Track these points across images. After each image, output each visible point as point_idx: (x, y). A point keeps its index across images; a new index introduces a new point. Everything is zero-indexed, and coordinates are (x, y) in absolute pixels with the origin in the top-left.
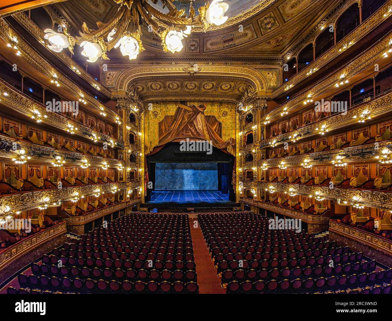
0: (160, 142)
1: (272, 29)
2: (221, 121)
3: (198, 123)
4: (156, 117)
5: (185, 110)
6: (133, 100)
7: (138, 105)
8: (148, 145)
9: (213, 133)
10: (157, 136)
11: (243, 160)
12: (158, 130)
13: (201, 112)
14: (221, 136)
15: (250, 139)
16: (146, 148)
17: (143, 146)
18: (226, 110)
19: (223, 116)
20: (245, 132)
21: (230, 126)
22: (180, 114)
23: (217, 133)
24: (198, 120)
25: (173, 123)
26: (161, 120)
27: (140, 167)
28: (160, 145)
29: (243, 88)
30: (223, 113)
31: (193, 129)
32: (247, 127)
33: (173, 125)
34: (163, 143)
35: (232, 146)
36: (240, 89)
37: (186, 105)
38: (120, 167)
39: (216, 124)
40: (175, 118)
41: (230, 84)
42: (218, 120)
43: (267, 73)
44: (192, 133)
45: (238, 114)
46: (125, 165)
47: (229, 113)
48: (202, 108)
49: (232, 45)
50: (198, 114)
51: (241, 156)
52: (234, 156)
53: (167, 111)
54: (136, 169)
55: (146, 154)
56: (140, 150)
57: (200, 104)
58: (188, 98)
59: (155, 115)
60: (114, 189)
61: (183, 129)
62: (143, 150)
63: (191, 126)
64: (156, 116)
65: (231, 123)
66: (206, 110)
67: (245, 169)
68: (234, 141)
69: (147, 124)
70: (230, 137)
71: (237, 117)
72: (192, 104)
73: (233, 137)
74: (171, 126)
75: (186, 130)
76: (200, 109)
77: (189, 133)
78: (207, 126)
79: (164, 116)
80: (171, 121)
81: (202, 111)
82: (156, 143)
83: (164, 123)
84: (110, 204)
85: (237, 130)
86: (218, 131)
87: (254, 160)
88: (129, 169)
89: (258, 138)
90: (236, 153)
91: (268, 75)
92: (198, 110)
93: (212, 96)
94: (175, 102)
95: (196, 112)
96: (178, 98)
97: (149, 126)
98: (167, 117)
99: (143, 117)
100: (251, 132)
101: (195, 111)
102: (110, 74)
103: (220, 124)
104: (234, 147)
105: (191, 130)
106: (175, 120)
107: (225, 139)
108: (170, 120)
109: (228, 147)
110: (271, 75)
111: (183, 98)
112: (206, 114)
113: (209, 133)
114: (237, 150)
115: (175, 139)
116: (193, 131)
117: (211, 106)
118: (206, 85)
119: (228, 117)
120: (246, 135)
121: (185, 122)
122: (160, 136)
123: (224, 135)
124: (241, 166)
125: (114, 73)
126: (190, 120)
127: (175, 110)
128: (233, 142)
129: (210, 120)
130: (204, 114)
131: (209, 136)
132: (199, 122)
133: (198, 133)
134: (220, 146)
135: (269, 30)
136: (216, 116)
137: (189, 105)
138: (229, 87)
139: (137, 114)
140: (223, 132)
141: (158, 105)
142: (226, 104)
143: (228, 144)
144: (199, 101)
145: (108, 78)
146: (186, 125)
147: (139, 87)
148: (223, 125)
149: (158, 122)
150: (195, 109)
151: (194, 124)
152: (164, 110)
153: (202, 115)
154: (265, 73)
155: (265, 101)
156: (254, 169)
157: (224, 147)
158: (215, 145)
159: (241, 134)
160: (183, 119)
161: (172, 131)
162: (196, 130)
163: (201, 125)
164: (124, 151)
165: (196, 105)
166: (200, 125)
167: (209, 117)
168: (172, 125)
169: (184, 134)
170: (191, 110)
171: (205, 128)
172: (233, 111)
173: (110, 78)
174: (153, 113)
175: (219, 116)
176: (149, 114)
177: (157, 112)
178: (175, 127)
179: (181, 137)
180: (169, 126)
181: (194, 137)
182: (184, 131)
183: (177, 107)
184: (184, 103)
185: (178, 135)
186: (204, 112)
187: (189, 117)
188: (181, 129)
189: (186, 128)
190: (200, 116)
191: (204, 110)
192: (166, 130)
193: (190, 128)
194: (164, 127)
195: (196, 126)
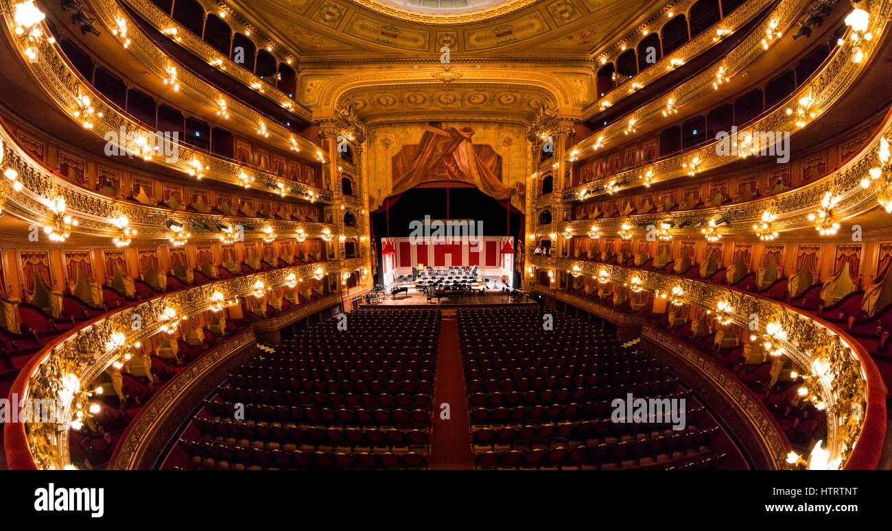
0: (394, 189)
2: (500, 153)
3: (461, 155)
4: (387, 148)
5: (438, 136)
6: (347, 122)
7: (356, 130)
8: (375, 196)
9: (487, 173)
10: (390, 180)
11: (537, 221)
12: (390, 169)
13: (466, 138)
14: (500, 179)
15: (547, 185)
16: (371, 200)
17: (366, 198)
18: (511, 136)
19: (504, 145)
20: (541, 174)
21: (516, 162)
22: (428, 143)
23: (494, 173)
24: (460, 151)
25: (417, 157)
26: (396, 152)
27: (363, 233)
28: (396, 194)
29: (536, 102)
30: (505, 141)
31: (452, 166)
32: (543, 165)
33: (417, 160)
34: (399, 191)
35: (520, 196)
36: (531, 103)
37: (440, 128)
38: (326, 234)
39: (491, 159)
40: (419, 150)
41: (514, 97)
42: (496, 151)
43: (573, 80)
44: (451, 173)
45: (531, 143)
46: (335, 231)
47: (515, 140)
48: (468, 132)
50: (460, 142)
51: (533, 214)
52: (523, 212)
53: (406, 138)
54: (356, 237)
55: (372, 210)
56: (362, 205)
57: (464, 126)
58: (443, 118)
59: (386, 144)
60: (319, 272)
61: (434, 167)
62: (366, 204)
63: (449, 162)
64: (387, 146)
65: (518, 157)
66: (474, 136)
67: (539, 235)
68: (522, 187)
69: (373, 160)
70: (517, 181)
71: (529, 148)
72: (451, 126)
73: (522, 181)
74: (413, 162)
75: (439, 168)
76: (465, 135)
77: (445, 172)
78: (476, 161)
79: (400, 147)
80: (414, 153)
81: (468, 137)
82: (388, 192)
83: (402, 159)
84: (315, 297)
85: (528, 170)
86: (496, 169)
87: (553, 221)
88: (343, 239)
89: (560, 185)
90: (525, 209)
91: (574, 83)
92: (460, 136)
93: (485, 113)
94: (421, 123)
95: (458, 139)
96: (426, 118)
97: (376, 163)
98: (405, 148)
99: (365, 150)
100: (550, 174)
101: (455, 137)
102: (311, 85)
103: (499, 158)
104: (523, 198)
105: (447, 168)
106: (421, 152)
107: (508, 183)
108: (412, 152)
109: (513, 198)
110: (580, 84)
111: (435, 118)
112: (474, 142)
113: (480, 173)
114: (528, 202)
115: (421, 184)
116: (452, 169)
117: (484, 129)
118: (473, 98)
119: (513, 147)
120: (542, 179)
121: (439, 155)
122: (394, 178)
123: (506, 177)
124: (532, 231)
125: (318, 81)
126: (446, 152)
127: (420, 135)
128: (520, 191)
129: (482, 151)
130: (471, 142)
131: (481, 178)
132: (463, 155)
133: (460, 172)
134: (498, 195)
135: (567, 21)
136: (493, 145)
137: (444, 128)
138: (512, 100)
139: (355, 145)
140: (505, 171)
141: (391, 128)
142: (510, 126)
143: (513, 191)
144: (462, 122)
145: (309, 91)
146: (440, 159)
147: (358, 102)
148: (505, 161)
149: (390, 155)
150: (455, 134)
151: (454, 158)
152: (401, 136)
153: (469, 144)
154: (570, 80)
155: (572, 124)
156: (553, 236)
157: (505, 196)
158: (490, 194)
159: (535, 175)
160: (435, 148)
161: (415, 170)
162: (457, 167)
163: (466, 161)
164: (333, 208)
165: (457, 127)
166: (464, 160)
167: (481, 146)
168: (415, 159)
169: (435, 175)
170: (449, 136)
171: (473, 165)
172: (522, 137)
173: (311, 91)
174: (382, 142)
175: (498, 145)
176: (376, 143)
177: (390, 140)
178: (420, 162)
179: (431, 180)
180: (409, 162)
181: (454, 179)
182: (437, 169)
183: (424, 130)
184: (435, 124)
185: (425, 176)
186: (472, 139)
187: (445, 146)
188: (430, 166)
189: (439, 165)
190: (464, 145)
191: (471, 135)
192: (404, 168)
193: (447, 164)
194: (401, 163)
195: (457, 161)
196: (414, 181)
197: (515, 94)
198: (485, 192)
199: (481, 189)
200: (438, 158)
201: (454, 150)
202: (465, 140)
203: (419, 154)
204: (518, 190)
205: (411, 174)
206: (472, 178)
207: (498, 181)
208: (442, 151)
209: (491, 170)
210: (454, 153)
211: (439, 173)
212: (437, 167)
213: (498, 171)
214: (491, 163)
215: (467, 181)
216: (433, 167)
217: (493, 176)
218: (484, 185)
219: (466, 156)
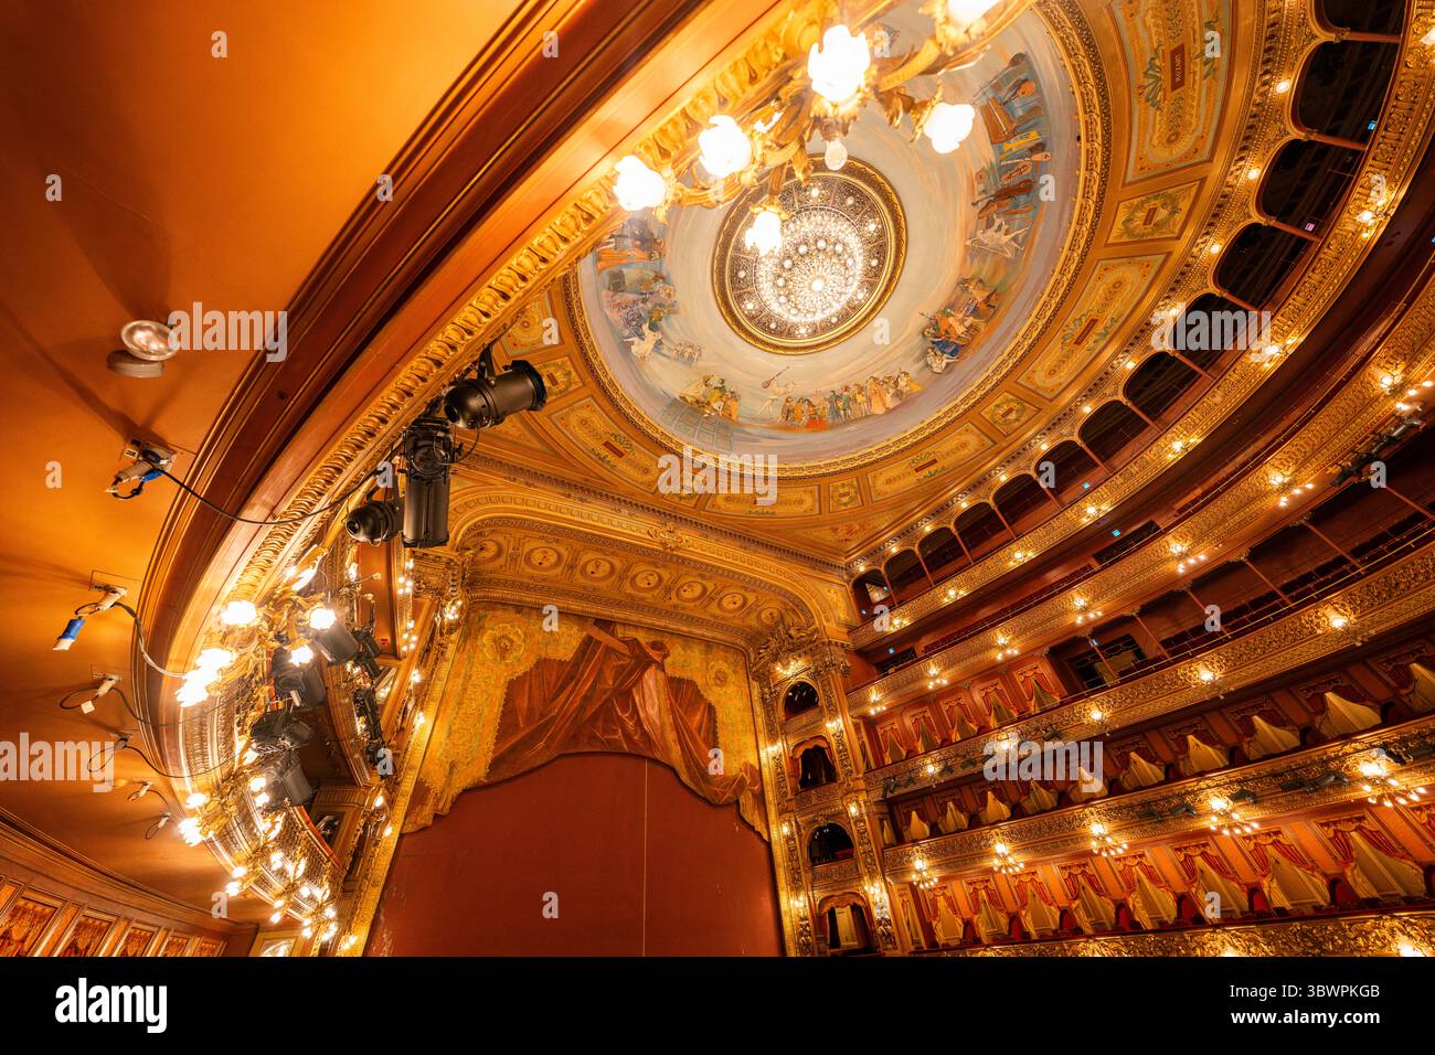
0: (495, 764)
3: (647, 697)
4: (503, 658)
5: (609, 650)
8: (437, 781)
10: (490, 739)
12: (497, 709)
13: (656, 662)
16: (420, 794)
17: (409, 784)
18: (725, 667)
19: (716, 685)
21: (739, 719)
22: (589, 661)
23: (706, 740)
24: (645, 686)
25: (563, 688)
26: (520, 670)
28: (493, 778)
30: (717, 677)
31: (631, 718)
32: (790, 727)
33: (562, 698)
34: (508, 772)
37: (613, 634)
39: (698, 708)
40: (569, 673)
44: (627, 735)
45: (758, 684)
47: (732, 678)
48: (659, 650)
50: (645, 669)
51: (789, 839)
52: (767, 837)
53: (547, 644)
55: (409, 828)
57: (653, 638)
58: (617, 614)
59: (502, 648)
61: (595, 717)
62: (403, 807)
63: (625, 709)
64: (503, 652)
65: (739, 710)
66: (668, 661)
68: (757, 774)
69: (460, 681)
70: (743, 760)
71: (756, 692)
72: (632, 633)
73: (753, 760)
74: (553, 700)
75: (605, 721)
76: (654, 654)
78: (673, 713)
79: (533, 660)
80: (558, 678)
81: (659, 660)
82: (476, 772)
83: (530, 687)
85: (761, 738)
86: (706, 729)
90: (768, 828)
92: (647, 655)
93: (691, 620)
94: (580, 618)
95: (642, 662)
96: (589, 609)
97: (465, 689)
98: (543, 663)
99: (451, 651)
101: (637, 657)
103: (711, 709)
104: (760, 798)
106: (572, 679)
108: (554, 677)
109: (742, 800)
112: (670, 672)
113: (681, 740)
114: (772, 811)
115: (561, 756)
116: (630, 724)
117: (684, 649)
119: (730, 690)
120: (798, 755)
122: (502, 735)
123: (727, 750)
126: (620, 686)
127: (575, 644)
128: (753, 783)
129: (682, 692)
130: (663, 670)
132: (651, 696)
133: (645, 734)
136: (699, 681)
137: (620, 636)
141: (519, 616)
142: (722, 650)
143: (740, 784)
144: (650, 629)
146: (606, 701)
148: (720, 716)
150: (637, 652)
151: (634, 700)
152: (537, 638)
153: (660, 675)
157: (729, 796)
158: (702, 789)
159: (775, 748)
160: (600, 675)
161: (554, 719)
162: (639, 723)
163: (656, 708)
165: (643, 638)
167: (680, 681)
168: (558, 695)
169: (595, 737)
170: (627, 652)
171: (668, 720)
172: (742, 672)
174: (494, 641)
175: (707, 684)
176: (479, 643)
177: (511, 641)
178: (568, 702)
179: (586, 750)
180: (545, 699)
181: (633, 752)
182: (600, 724)
183: (585, 634)
184: (606, 624)
185: (575, 737)
186: (666, 667)
187: (620, 670)
188: (589, 713)
189: (606, 713)
190: (653, 677)
191: (665, 657)
192: (530, 710)
193: (620, 714)
194: (526, 700)
195: (640, 709)
196: (547, 747)
200: (604, 697)
201: (634, 685)
202: (654, 667)
203: (568, 684)
204: (748, 781)
206: (666, 749)
208: (614, 683)
209: (699, 734)
210: (634, 690)
211: (605, 732)
212: (602, 716)
213: (711, 735)
214: (698, 717)
215: (658, 755)
216: (592, 715)
218: (688, 768)
219: (656, 700)
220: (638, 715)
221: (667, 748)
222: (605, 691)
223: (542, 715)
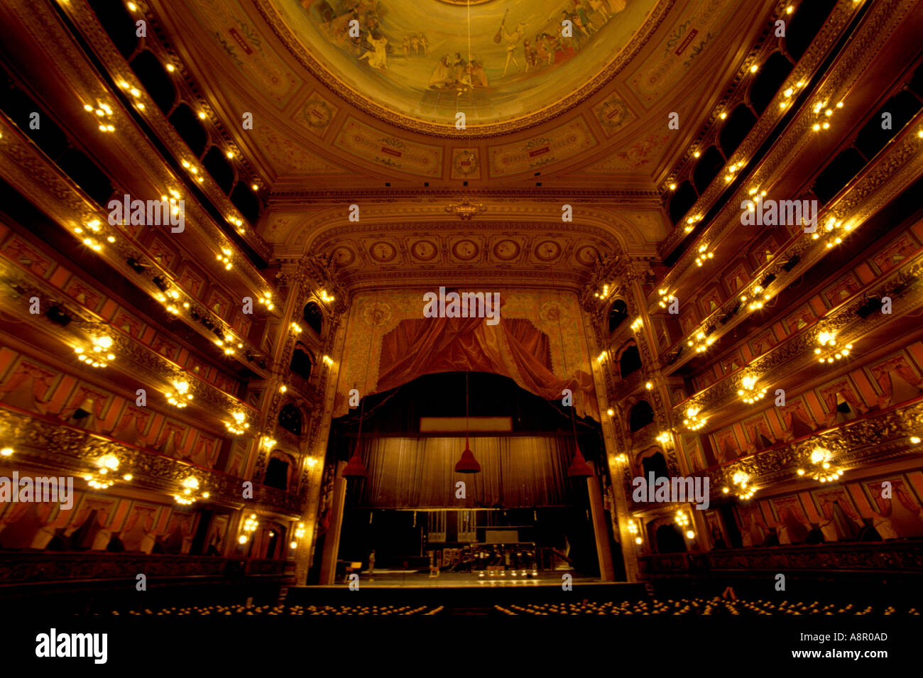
0: (380, 383)
1: (624, 124)
2: (545, 331)
3: (486, 333)
4: (377, 323)
6: (323, 273)
8: (347, 392)
9: (528, 359)
10: (376, 369)
11: (624, 429)
12: (378, 352)
16: (339, 399)
17: (331, 394)
18: (558, 306)
19: (549, 319)
20: (615, 351)
21: (573, 341)
23: (539, 359)
24: (484, 329)
25: (420, 337)
26: (390, 329)
27: (312, 452)
29: (588, 253)
30: (550, 313)
31: (474, 349)
32: (616, 336)
33: (421, 340)
35: (586, 393)
36: (582, 255)
39: (532, 339)
41: (557, 244)
42: (539, 328)
44: (470, 359)
45: (589, 314)
47: (565, 312)
49: (547, 160)
51: (615, 418)
52: (596, 419)
53: (406, 309)
54: (295, 455)
55: (336, 416)
58: (460, 281)
59: (377, 317)
62: (330, 405)
63: (469, 343)
64: (377, 319)
66: (504, 307)
67: (635, 452)
68: (588, 378)
70: (576, 369)
71: (588, 322)
73: (584, 368)
74: (414, 344)
75: (453, 352)
77: (462, 359)
78: (509, 342)
79: (397, 321)
83: (398, 338)
85: (593, 352)
87: (656, 414)
90: (599, 414)
93: (518, 275)
96: (437, 282)
98: (405, 323)
99: (344, 323)
100: (630, 344)
103: (544, 337)
105: (466, 353)
107: (563, 372)
108: (414, 330)
110: (646, 220)
111: (448, 282)
112: (504, 314)
113: (516, 360)
114: (602, 402)
116: (474, 354)
117: (517, 297)
118: (500, 248)
119: (564, 321)
120: (619, 359)
123: (559, 364)
124: (620, 449)
125: (290, 217)
126: (463, 329)
128: (586, 384)
131: (518, 365)
132: (489, 333)
133: (485, 358)
134: (550, 394)
135: (618, 129)
136: (532, 318)
138: (555, 250)
139: (330, 312)
140: (555, 357)
141: (385, 295)
142: (555, 293)
143: (573, 386)
146: (454, 340)
147: (343, 251)
148: (553, 341)
149: (380, 334)
151: (475, 337)
152: (400, 307)
154: (632, 216)
156: (665, 439)
158: (536, 391)
159: (604, 356)
161: (416, 354)
162: (481, 352)
163: (495, 341)
166: (492, 341)
167: (516, 321)
168: (417, 341)
169: (447, 363)
171: (505, 348)
172: (574, 307)
173: (277, 229)
174: (371, 313)
175: (540, 319)
176: (361, 316)
177: (382, 312)
178: (425, 344)
179: (441, 371)
180: (409, 343)
181: (477, 371)
182: (450, 355)
185: (432, 364)
188: (441, 349)
189: (454, 348)
192: (399, 350)
193: (465, 347)
194: (396, 344)
195: (481, 342)
197: (558, 240)
198: (529, 389)
199: (521, 384)
200: (452, 338)
201: (475, 327)
203: (423, 332)
204: (580, 384)
205: (410, 360)
207: (545, 370)
208: (459, 328)
209: (534, 354)
210: (476, 331)
211: (454, 359)
212: (451, 350)
213: (545, 355)
214: (533, 343)
216: (444, 349)
217: (538, 363)
218: (524, 378)
219: (495, 336)
220: (480, 347)
221: (505, 365)
222: (453, 334)
223: (408, 352)
